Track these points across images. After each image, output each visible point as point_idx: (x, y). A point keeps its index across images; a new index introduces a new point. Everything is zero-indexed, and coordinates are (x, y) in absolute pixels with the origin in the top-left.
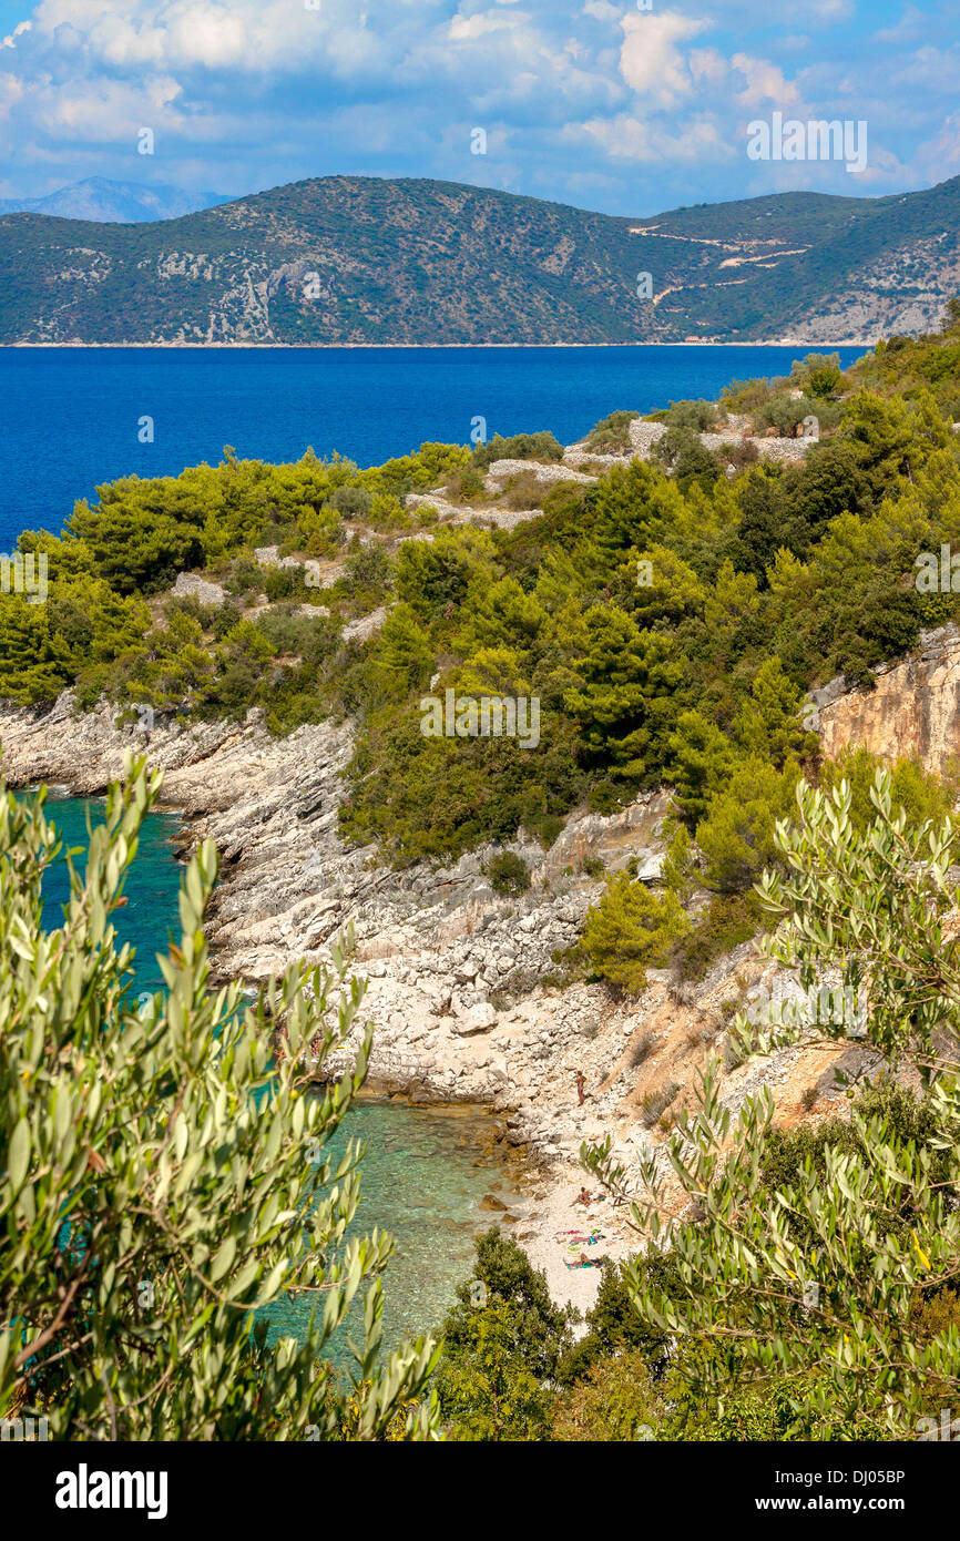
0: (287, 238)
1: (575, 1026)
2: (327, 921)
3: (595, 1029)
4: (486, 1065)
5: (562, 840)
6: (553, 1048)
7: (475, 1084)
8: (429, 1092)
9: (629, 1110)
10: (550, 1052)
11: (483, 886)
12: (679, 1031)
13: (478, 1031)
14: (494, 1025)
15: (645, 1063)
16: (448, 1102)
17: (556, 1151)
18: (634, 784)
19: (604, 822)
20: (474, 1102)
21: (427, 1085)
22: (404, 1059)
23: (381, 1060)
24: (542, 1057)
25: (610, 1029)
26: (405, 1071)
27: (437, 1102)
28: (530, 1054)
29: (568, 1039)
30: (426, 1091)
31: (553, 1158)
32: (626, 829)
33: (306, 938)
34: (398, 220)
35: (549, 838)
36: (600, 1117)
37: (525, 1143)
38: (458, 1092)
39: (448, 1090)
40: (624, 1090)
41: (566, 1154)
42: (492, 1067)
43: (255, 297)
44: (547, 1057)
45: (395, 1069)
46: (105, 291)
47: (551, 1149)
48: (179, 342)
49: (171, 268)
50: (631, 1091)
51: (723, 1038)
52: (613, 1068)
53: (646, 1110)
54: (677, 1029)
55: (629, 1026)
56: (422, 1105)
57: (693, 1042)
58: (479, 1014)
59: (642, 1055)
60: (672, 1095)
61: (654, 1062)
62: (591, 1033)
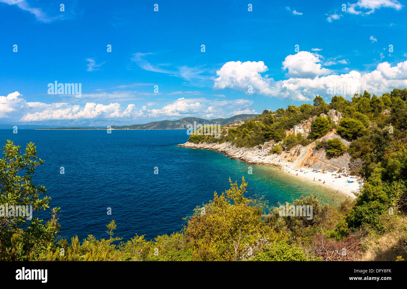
0: (185, 122)
1: (275, 157)
2: (243, 153)
5: (264, 144)
11: (258, 149)
13: (264, 159)
18: (271, 139)
19: (268, 143)
28: (271, 160)
31: (281, 166)
32: (270, 143)
33: (241, 154)
34: (193, 120)
35: (263, 144)
36: (284, 162)
37: (277, 165)
43: (183, 126)
44: (273, 160)
45: (260, 162)
46: (172, 125)
48: (177, 129)
49: (177, 124)
50: (286, 160)
51: (296, 154)
52: (282, 159)
53: (289, 161)
54: (289, 155)
55: (281, 156)
56: (263, 164)
57: (291, 155)
58: (264, 157)
59: (285, 157)
60: (292, 159)
61: (287, 157)
62: (277, 157)
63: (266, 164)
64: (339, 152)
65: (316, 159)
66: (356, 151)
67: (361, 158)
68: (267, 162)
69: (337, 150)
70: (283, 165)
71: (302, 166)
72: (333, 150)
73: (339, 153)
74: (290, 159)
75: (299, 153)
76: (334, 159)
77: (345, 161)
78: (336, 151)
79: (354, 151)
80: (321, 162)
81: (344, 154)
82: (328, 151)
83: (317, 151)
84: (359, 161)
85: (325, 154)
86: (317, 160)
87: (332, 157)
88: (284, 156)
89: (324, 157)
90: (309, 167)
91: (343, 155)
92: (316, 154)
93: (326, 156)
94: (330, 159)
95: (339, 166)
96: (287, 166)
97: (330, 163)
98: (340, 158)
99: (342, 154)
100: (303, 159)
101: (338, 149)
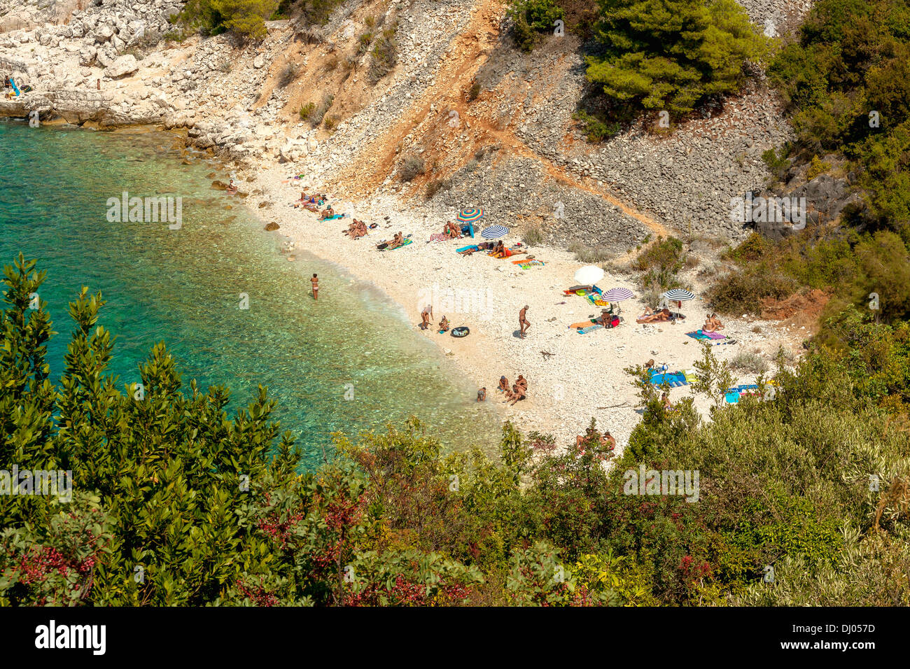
1: (211, 64)
3: (229, 66)
4: (148, 97)
6: (197, 81)
7: (145, 111)
8: (114, 118)
9: (287, 117)
10: (196, 85)
12: (315, 60)
13: (127, 75)
14: (137, 70)
15: (291, 85)
16: (130, 124)
17: (243, 149)
20: (147, 124)
21: (110, 113)
22: (89, 96)
23: (70, 98)
24: (190, 88)
25: (240, 65)
26: (90, 104)
27: (121, 125)
28: (179, 87)
29: (207, 75)
30: (112, 118)
31: (242, 154)
36: (267, 124)
37: (211, 146)
38: (134, 117)
39: (127, 116)
40: (280, 104)
41: (251, 151)
42: (152, 98)
44: (194, 88)
45: (83, 103)
47: (239, 148)
50: (286, 104)
51: (365, 61)
52: (262, 90)
53: (306, 115)
54: (313, 59)
55: (259, 61)
56: (110, 127)
57: (331, 67)
58: (127, 62)
59: (287, 79)
60: (329, 103)
61: (300, 83)
62: (226, 69)
63: (131, 123)
64: (685, 83)
65: (496, 126)
66: (832, 86)
67: (851, 157)
68: (142, 110)
69: (673, 68)
70: (257, 146)
71: (387, 173)
72: (635, 65)
73: (686, 95)
74: (316, 97)
75: (387, 59)
76: (643, 142)
77: (731, 170)
78: (656, 79)
79: (820, 82)
80: (529, 156)
81: (731, 104)
82: (599, 70)
83: (520, 61)
84: (826, 186)
85: (574, 92)
86: (502, 137)
87: (627, 125)
88: (280, 66)
89: (564, 116)
90: (430, 195)
91: (718, 111)
92: (507, 83)
93: (581, 106)
94: (606, 138)
95: (665, 206)
96: (283, 161)
97: (604, 175)
98: (693, 134)
99: (710, 105)
100: (404, 115)
101: (682, 60)
